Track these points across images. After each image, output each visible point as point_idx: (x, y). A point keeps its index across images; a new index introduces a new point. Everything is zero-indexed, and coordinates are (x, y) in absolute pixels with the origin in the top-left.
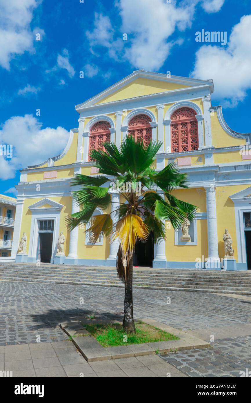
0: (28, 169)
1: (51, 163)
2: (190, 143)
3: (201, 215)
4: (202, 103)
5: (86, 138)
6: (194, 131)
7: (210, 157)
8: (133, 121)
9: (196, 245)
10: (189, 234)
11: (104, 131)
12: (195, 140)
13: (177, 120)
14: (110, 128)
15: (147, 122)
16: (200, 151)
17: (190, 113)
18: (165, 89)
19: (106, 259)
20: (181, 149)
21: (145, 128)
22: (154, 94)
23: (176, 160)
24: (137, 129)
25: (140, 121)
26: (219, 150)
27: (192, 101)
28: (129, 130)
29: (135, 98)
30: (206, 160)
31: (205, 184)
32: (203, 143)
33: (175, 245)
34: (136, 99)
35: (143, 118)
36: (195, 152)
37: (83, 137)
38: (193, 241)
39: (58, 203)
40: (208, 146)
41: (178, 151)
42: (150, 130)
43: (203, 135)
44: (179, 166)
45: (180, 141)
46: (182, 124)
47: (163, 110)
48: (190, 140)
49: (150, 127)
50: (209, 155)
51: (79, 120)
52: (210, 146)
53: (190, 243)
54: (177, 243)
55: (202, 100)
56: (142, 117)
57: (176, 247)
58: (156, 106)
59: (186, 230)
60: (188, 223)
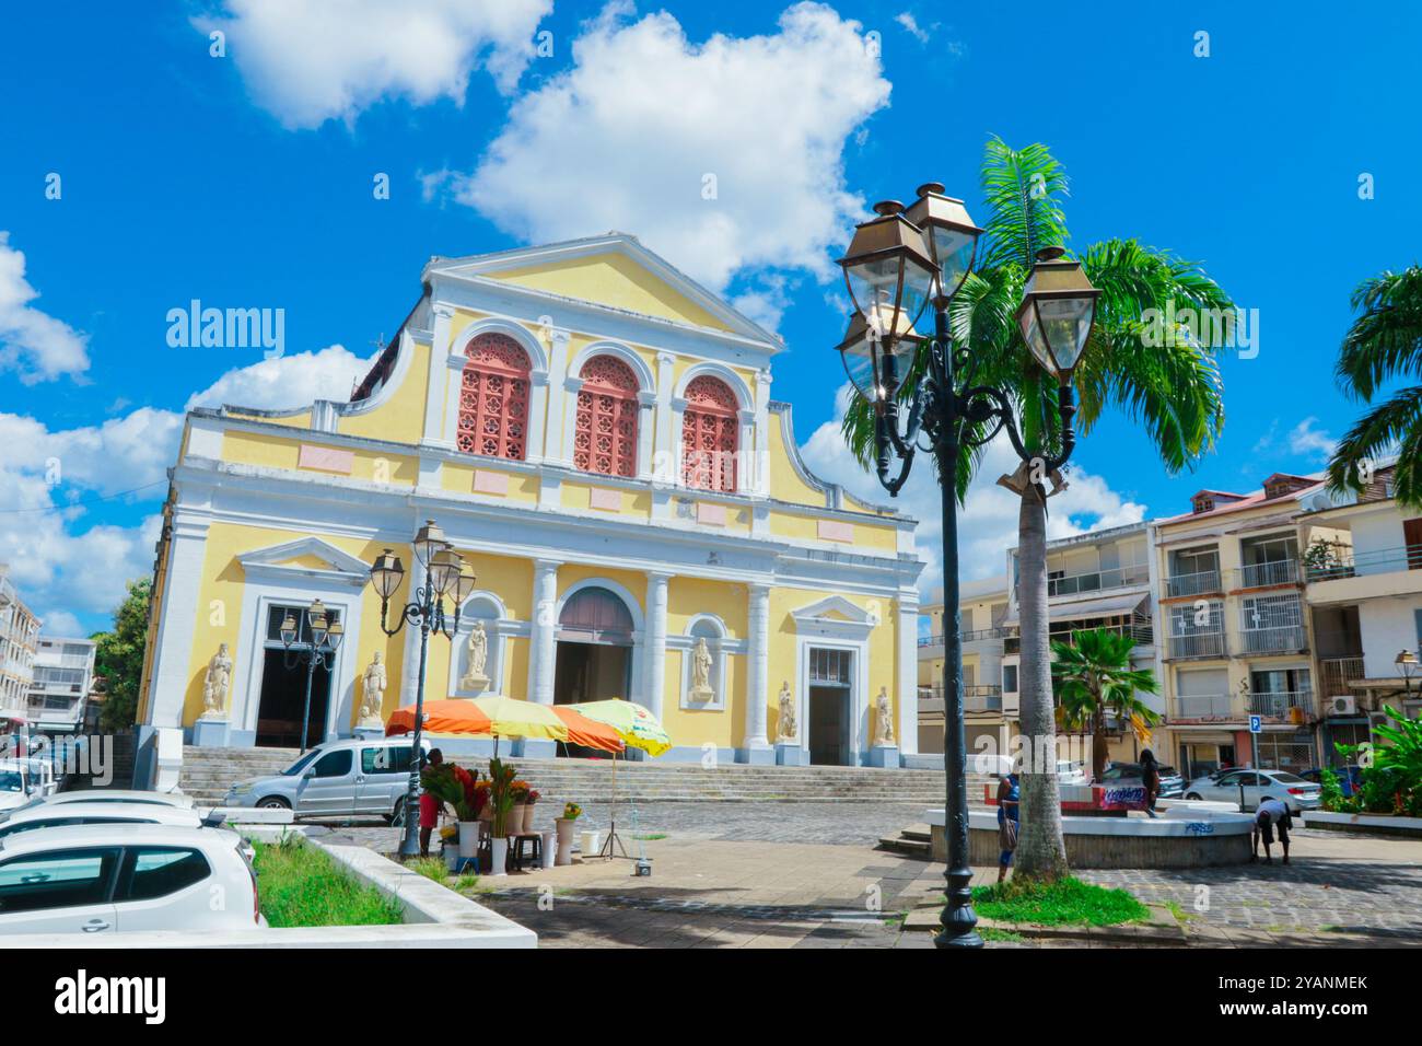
0: (225, 413)
1: (330, 422)
3: (737, 645)
4: (754, 383)
6: (727, 442)
7: (764, 518)
8: (590, 366)
9: (722, 711)
10: (710, 685)
11: (507, 368)
15: (625, 382)
16: (747, 500)
21: (622, 397)
23: (695, 505)
25: (607, 372)
26: (782, 507)
27: (738, 369)
30: (756, 522)
31: (759, 578)
33: (680, 709)
37: (449, 367)
38: (716, 701)
39: (355, 557)
42: (630, 406)
44: (703, 524)
46: (704, 417)
47: (671, 367)
49: (633, 399)
50: (762, 513)
53: (710, 705)
54: (685, 705)
55: (756, 375)
57: (683, 713)
58: (657, 352)
59: (704, 676)
60: (710, 661)
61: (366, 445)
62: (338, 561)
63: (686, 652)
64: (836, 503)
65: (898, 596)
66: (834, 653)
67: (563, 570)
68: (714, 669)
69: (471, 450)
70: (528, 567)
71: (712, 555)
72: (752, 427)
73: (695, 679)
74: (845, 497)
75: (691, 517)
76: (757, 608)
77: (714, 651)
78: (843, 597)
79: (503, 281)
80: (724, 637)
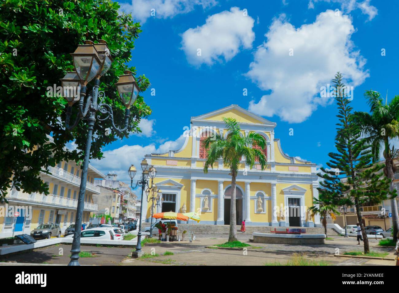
0: (152, 155)
1: (172, 155)
3: (268, 198)
4: (270, 135)
5: (198, 141)
7: (274, 167)
9: (265, 214)
10: (262, 208)
16: (268, 164)
23: (256, 166)
26: (278, 164)
27: (264, 132)
30: (272, 168)
31: (272, 182)
32: (270, 158)
33: (255, 213)
38: (264, 211)
39: (179, 182)
40: (273, 161)
43: (270, 153)
44: (257, 170)
50: (273, 166)
53: (262, 212)
54: (256, 212)
55: (270, 133)
58: (245, 131)
59: (260, 206)
60: (262, 202)
61: (180, 159)
62: (175, 184)
63: (256, 200)
64: (293, 162)
65: (312, 184)
66: (295, 199)
67: (224, 183)
68: (263, 204)
69: (203, 158)
70: (217, 183)
71: (260, 177)
72: (270, 145)
73: (258, 206)
74: (296, 160)
75: (255, 168)
76: (273, 189)
77: (263, 199)
78: (296, 185)
79: (208, 120)
80: (265, 196)
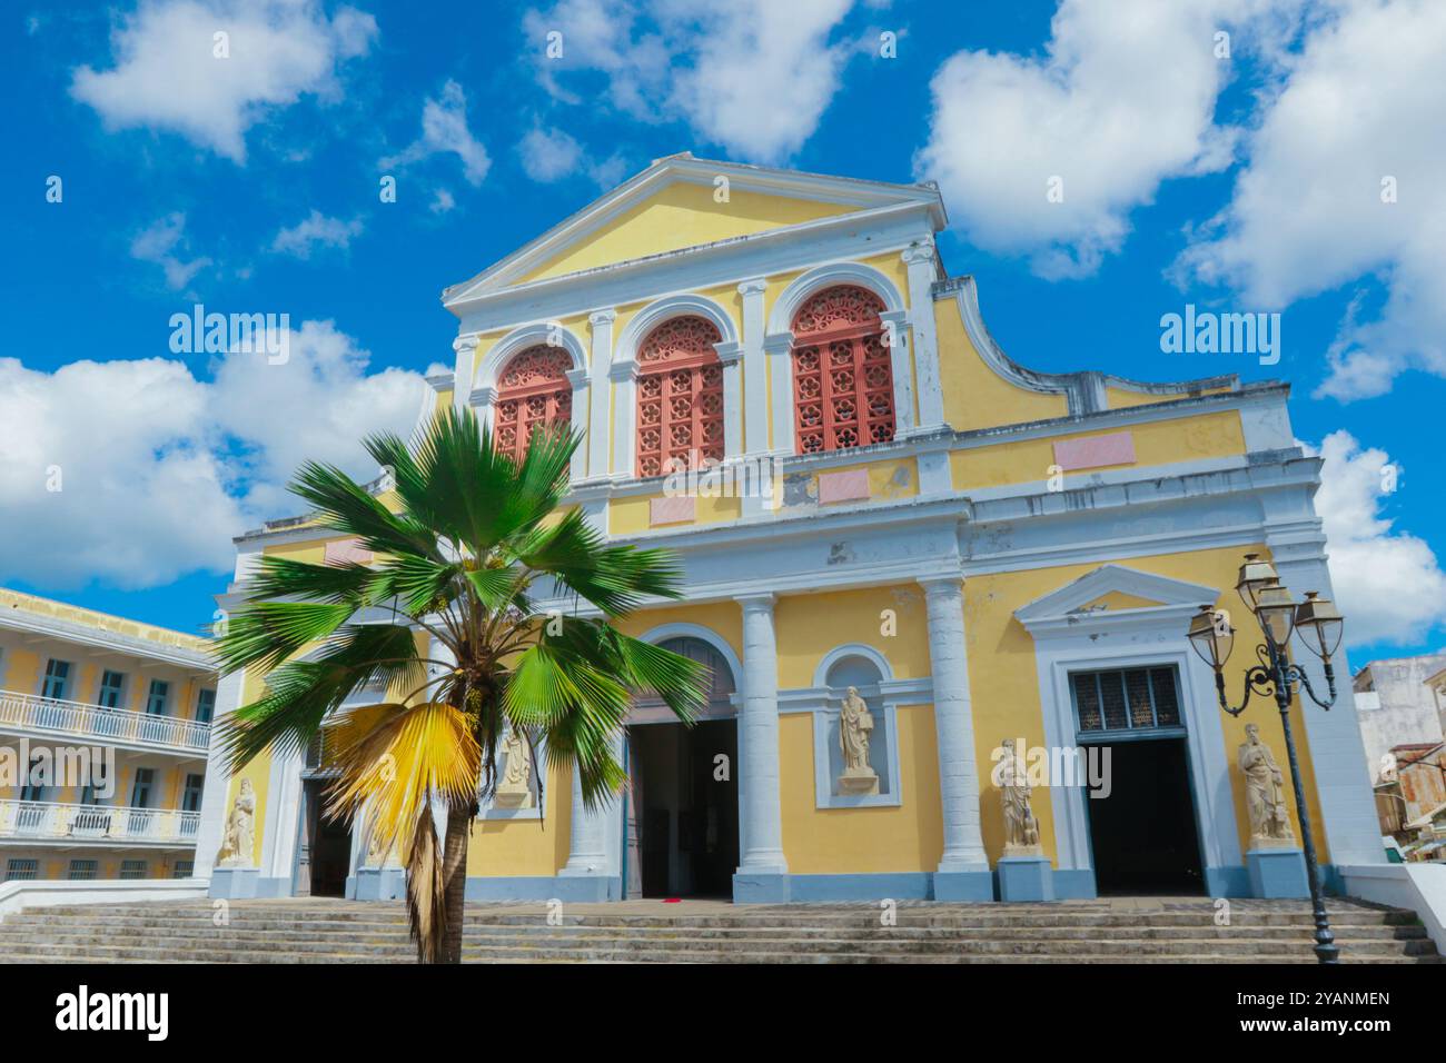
0: (267, 530)
2: (864, 417)
3: (914, 689)
4: (903, 268)
5: (483, 408)
6: (877, 370)
7: (939, 468)
8: (655, 341)
9: (899, 807)
10: (869, 764)
11: (550, 381)
12: (883, 403)
13: (816, 332)
14: (569, 371)
15: (704, 343)
16: (902, 446)
17: (863, 303)
18: (767, 219)
19: (556, 874)
20: (831, 438)
21: (701, 364)
22: (727, 241)
23: (814, 480)
24: (670, 370)
25: (681, 339)
26: (971, 440)
27: (866, 260)
28: (642, 374)
29: (660, 255)
30: (924, 477)
32: (913, 414)
33: (818, 810)
34: (664, 262)
35: (693, 327)
36: (883, 448)
37: (473, 405)
38: (884, 790)
40: (930, 425)
41: (822, 449)
42: (716, 372)
43: (910, 383)
44: (825, 504)
45: (830, 410)
46: (832, 347)
47: (762, 298)
48: (863, 406)
49: (717, 361)
50: (934, 459)
51: (457, 344)
52: (938, 426)
53: (874, 798)
54: (824, 802)
55: (903, 256)
56: (686, 327)
57: (824, 816)
59: (856, 751)
60: (866, 721)
63: (822, 717)
64: (1088, 403)
66: (1136, 676)
68: (876, 735)
71: (836, 547)
72: (906, 333)
74: (1110, 388)
75: (812, 501)
77: (875, 705)
78: (1124, 565)
79: (528, 282)
80: (886, 679)
